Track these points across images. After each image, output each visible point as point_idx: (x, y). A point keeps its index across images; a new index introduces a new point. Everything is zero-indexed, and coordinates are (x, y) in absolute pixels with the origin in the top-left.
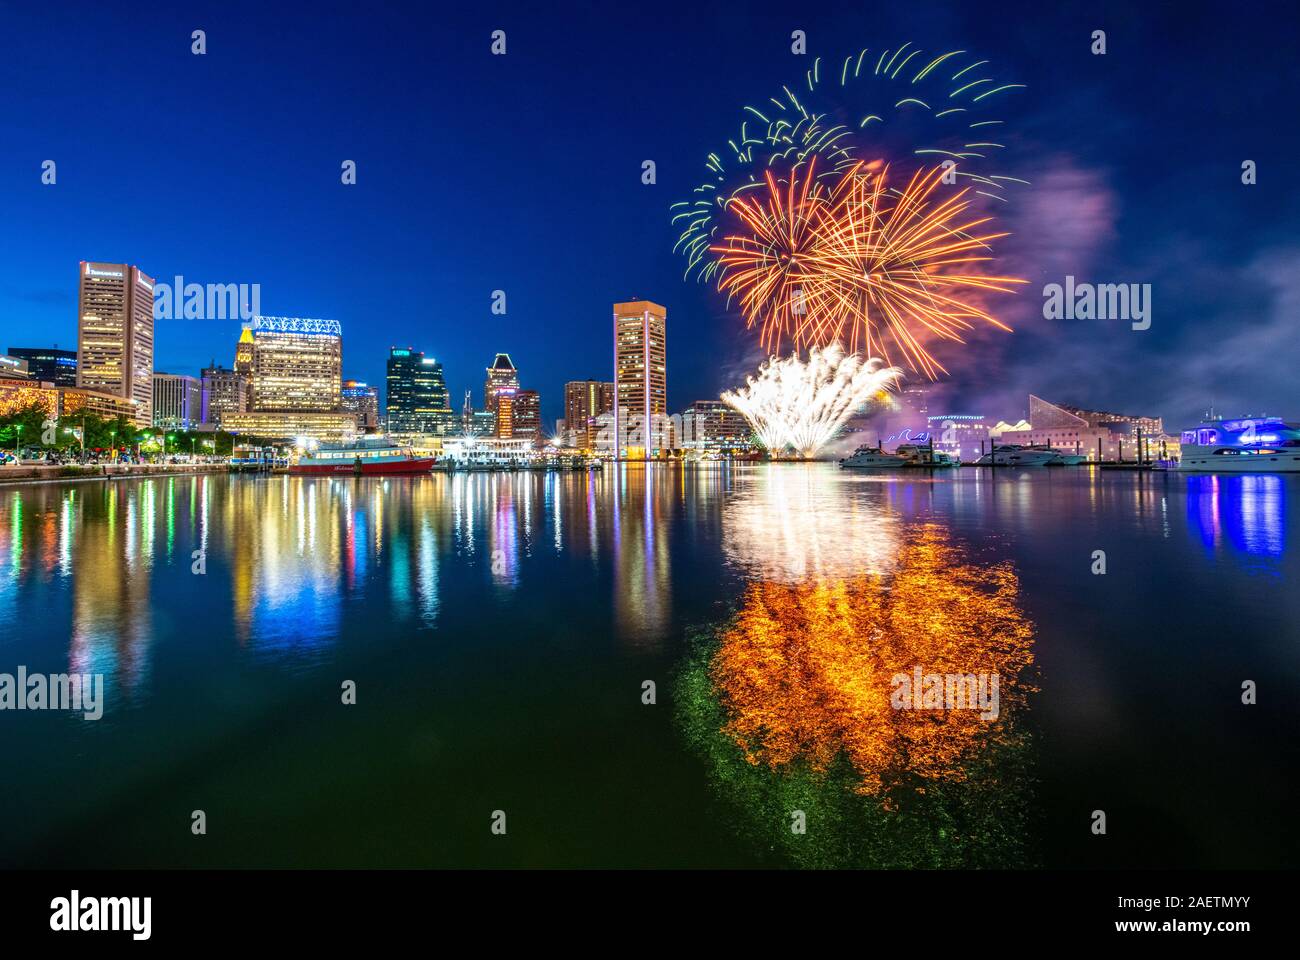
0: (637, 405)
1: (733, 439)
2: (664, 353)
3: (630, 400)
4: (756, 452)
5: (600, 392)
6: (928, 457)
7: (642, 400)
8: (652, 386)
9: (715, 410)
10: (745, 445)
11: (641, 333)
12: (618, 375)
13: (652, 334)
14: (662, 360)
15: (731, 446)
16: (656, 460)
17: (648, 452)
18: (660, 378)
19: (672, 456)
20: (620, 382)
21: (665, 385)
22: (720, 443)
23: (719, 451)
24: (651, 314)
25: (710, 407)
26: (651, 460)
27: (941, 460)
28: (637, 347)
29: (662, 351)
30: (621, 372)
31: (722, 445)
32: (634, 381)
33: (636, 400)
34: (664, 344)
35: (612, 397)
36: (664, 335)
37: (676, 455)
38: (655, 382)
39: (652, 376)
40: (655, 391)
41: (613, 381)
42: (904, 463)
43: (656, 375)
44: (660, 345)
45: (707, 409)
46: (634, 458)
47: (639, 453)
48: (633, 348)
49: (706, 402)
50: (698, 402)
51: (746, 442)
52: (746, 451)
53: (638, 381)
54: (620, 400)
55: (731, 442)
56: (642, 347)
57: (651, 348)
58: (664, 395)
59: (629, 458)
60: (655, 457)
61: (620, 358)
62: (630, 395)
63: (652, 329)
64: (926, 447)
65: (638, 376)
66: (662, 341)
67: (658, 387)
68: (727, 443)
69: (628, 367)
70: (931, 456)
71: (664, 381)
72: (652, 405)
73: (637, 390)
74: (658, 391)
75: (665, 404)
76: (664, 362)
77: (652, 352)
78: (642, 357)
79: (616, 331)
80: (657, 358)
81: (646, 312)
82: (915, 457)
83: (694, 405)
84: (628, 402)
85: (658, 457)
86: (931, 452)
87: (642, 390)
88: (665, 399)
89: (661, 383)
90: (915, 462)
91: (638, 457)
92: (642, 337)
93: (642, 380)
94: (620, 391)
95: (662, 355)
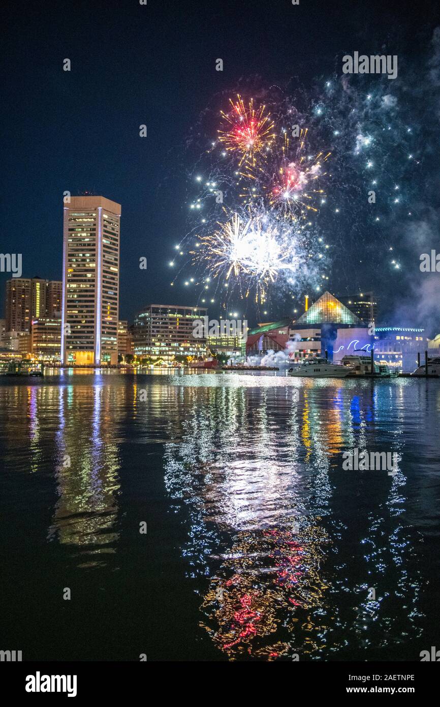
0: (87, 306)
1: (189, 345)
2: (118, 253)
3: (80, 301)
4: (211, 360)
5: (46, 292)
6: (370, 368)
7: (93, 301)
8: (104, 287)
9: (171, 315)
10: (201, 352)
11: (94, 230)
12: (67, 273)
13: (105, 231)
14: (116, 260)
15: (186, 353)
16: (106, 367)
17: (98, 358)
18: (113, 279)
19: (124, 363)
20: (69, 281)
21: (118, 287)
22: (174, 349)
23: (173, 357)
24: (105, 211)
25: (165, 311)
26: (100, 367)
27: (381, 371)
28: (89, 245)
29: (116, 250)
30: (70, 270)
31: (176, 351)
32: (85, 281)
33: (86, 301)
34: (118, 243)
35: (60, 297)
36: (119, 233)
37: (128, 362)
38: (107, 282)
39: (104, 277)
40: (106, 292)
41: (61, 280)
42: (347, 373)
43: (109, 275)
44: (114, 244)
45: (162, 313)
46: (82, 363)
47: (88, 359)
48: (85, 245)
49: (162, 306)
50: (153, 306)
51: (201, 349)
52: (201, 359)
53: (89, 281)
54: (69, 301)
55: (186, 349)
56: (94, 245)
57: (104, 246)
58: (117, 297)
59: (77, 363)
60: (106, 363)
61: (70, 255)
62: (79, 296)
63: (105, 226)
64: (367, 358)
65: (89, 275)
66: (116, 240)
67: (111, 288)
68: (182, 349)
69: (79, 265)
70: (372, 367)
71: (118, 282)
72: (103, 307)
73: (86, 291)
74: (111, 292)
75: (117, 307)
76: (118, 262)
77: (104, 251)
78: (94, 255)
79: (67, 225)
80: (111, 258)
81: (100, 208)
82: (358, 368)
83: (148, 309)
84: (77, 304)
85: (109, 363)
86: (372, 363)
87: (93, 291)
88: (117, 302)
89: (114, 284)
90: (357, 372)
91: (86, 362)
92: (94, 235)
93: (93, 281)
94: (69, 291)
95: (116, 255)
